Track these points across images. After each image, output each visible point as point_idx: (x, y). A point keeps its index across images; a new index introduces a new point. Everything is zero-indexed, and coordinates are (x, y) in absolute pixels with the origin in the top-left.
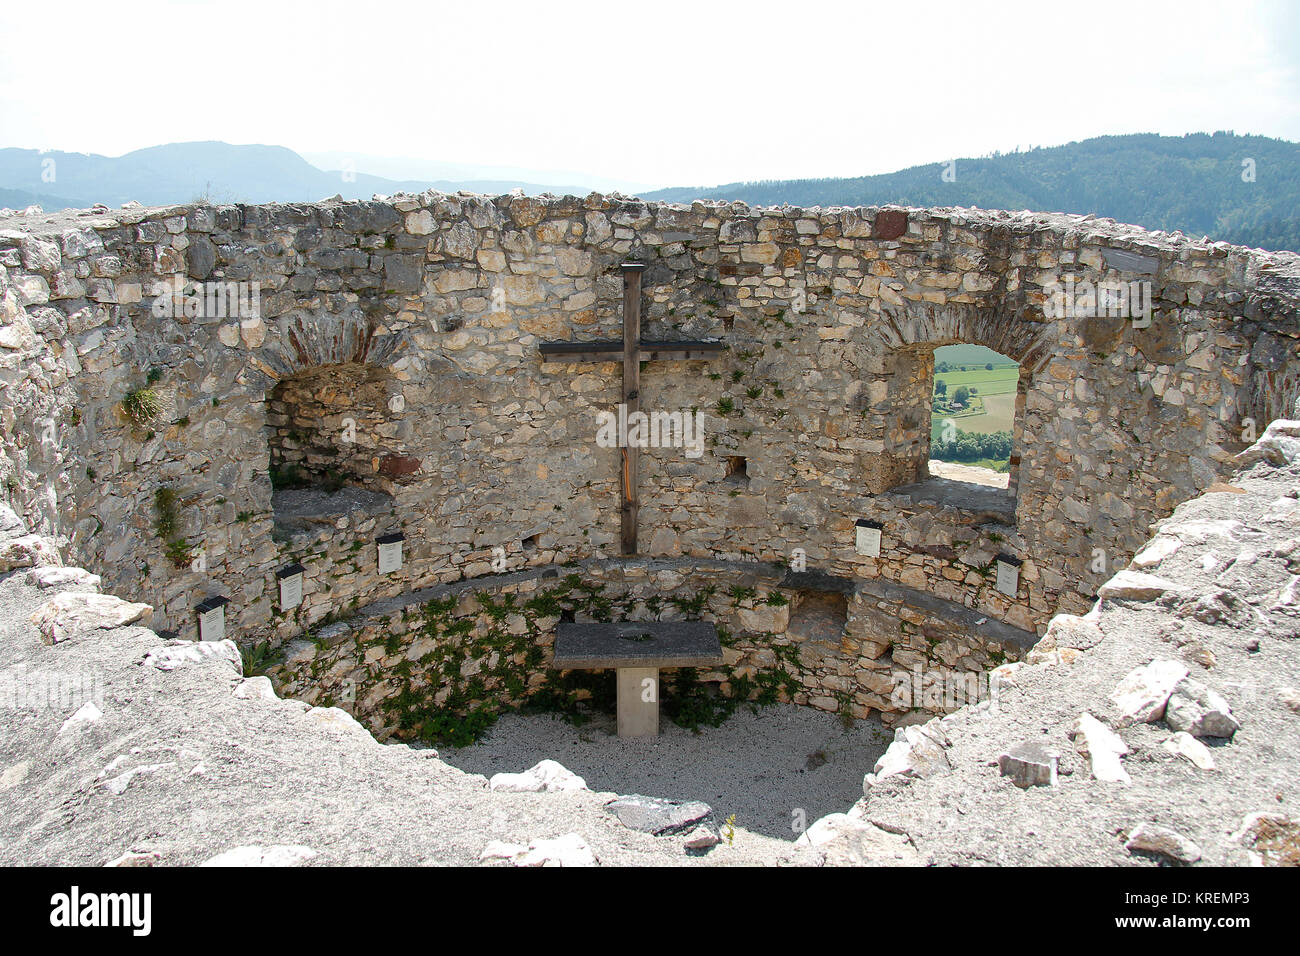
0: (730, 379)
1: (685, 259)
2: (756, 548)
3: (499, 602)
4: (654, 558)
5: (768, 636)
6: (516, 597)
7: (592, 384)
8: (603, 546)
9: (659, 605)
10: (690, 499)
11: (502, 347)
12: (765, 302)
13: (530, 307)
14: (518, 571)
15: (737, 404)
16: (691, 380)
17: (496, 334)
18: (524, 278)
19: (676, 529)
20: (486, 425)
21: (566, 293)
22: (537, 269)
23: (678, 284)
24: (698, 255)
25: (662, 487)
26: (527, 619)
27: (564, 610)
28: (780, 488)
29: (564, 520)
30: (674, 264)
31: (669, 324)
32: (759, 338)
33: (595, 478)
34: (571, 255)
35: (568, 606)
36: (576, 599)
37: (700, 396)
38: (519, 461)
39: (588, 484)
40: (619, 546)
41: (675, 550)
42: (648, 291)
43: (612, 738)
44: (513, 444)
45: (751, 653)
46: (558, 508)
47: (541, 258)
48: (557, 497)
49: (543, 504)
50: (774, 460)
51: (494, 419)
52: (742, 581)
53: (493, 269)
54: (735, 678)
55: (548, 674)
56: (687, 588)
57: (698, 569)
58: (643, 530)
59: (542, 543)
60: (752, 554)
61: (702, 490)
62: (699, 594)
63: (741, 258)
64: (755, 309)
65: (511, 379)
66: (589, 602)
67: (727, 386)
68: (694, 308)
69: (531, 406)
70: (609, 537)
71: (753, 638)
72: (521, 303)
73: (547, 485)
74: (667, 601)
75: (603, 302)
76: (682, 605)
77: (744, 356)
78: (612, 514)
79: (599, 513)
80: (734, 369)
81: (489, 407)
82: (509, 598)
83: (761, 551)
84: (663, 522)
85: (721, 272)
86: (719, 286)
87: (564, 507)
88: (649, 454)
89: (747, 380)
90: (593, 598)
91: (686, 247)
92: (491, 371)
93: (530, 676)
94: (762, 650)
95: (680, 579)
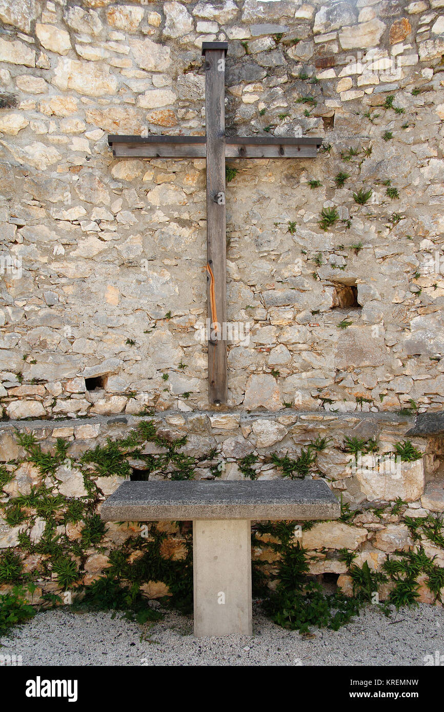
0: (333, 184)
1: (275, 54)
2: (374, 394)
3: (49, 448)
4: (249, 412)
5: (398, 506)
6: (70, 445)
7: (173, 196)
8: (186, 395)
9: (256, 466)
10: (292, 334)
11: (64, 139)
12: (369, 91)
13: (98, 97)
14: (78, 417)
15: (342, 213)
16: (288, 190)
17: (57, 124)
18: (92, 65)
19: (276, 374)
20: (43, 230)
21: (142, 89)
22: (107, 55)
23: (269, 82)
24: (291, 52)
25: (257, 321)
26: (86, 477)
27: (134, 469)
28: (401, 312)
29: (139, 358)
30: (263, 60)
31: (261, 127)
32: (365, 133)
33: (177, 308)
34: (147, 47)
35: (139, 464)
36: (150, 456)
37: (298, 208)
38: (83, 280)
39: (169, 316)
40: (205, 395)
41: (275, 403)
42: (235, 90)
43: (187, 639)
44: (77, 258)
45: (376, 531)
46: (131, 343)
47: (112, 44)
48: (129, 329)
49: (112, 335)
50: (391, 277)
51: (54, 224)
52: (359, 431)
53: (55, 49)
54: (357, 568)
55: (111, 556)
56: (290, 443)
57: (303, 417)
58: (235, 376)
59: (111, 384)
60: (369, 401)
61: (306, 322)
62: (305, 451)
63: (339, 46)
64: (358, 101)
65: (75, 178)
66: (167, 460)
67: (330, 193)
68: (288, 108)
69: (100, 213)
70: (195, 384)
71: (378, 511)
72: (88, 91)
73: (118, 312)
74: (265, 462)
75: (185, 103)
76: (285, 466)
77: (348, 155)
78: (197, 354)
79: (181, 354)
80: (337, 172)
81: (47, 208)
82: (62, 445)
83: (382, 396)
84: (258, 365)
85: (317, 67)
86: (316, 82)
87: (139, 342)
88: (240, 280)
89: (353, 182)
90: (171, 455)
91: (277, 42)
92: (52, 167)
93: (87, 557)
94: (391, 527)
95: (280, 431)
